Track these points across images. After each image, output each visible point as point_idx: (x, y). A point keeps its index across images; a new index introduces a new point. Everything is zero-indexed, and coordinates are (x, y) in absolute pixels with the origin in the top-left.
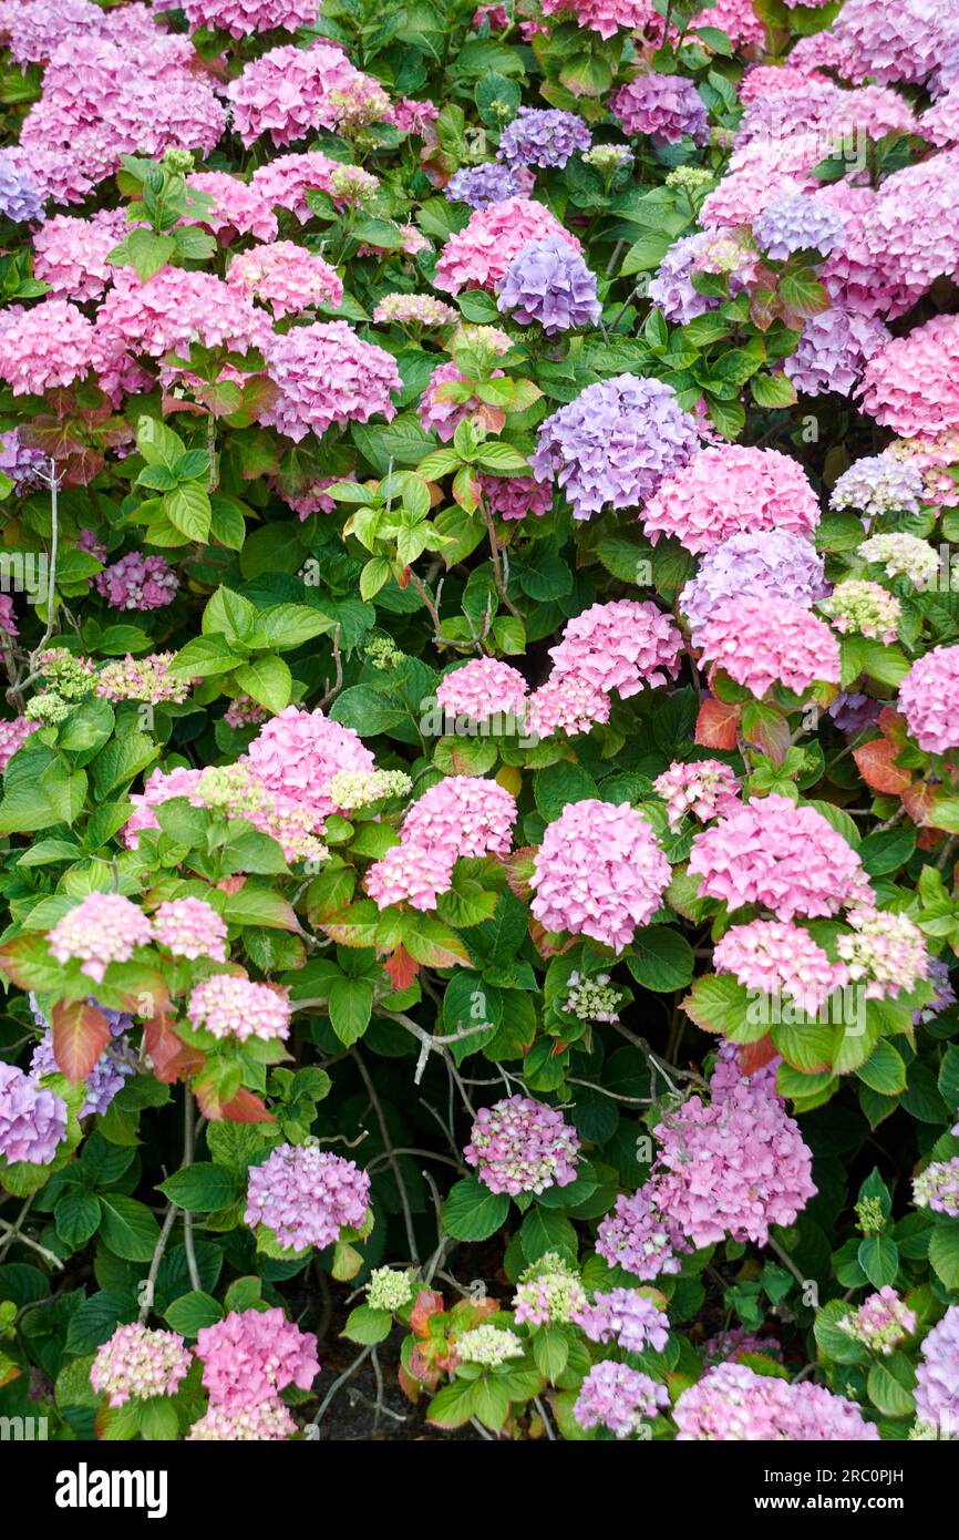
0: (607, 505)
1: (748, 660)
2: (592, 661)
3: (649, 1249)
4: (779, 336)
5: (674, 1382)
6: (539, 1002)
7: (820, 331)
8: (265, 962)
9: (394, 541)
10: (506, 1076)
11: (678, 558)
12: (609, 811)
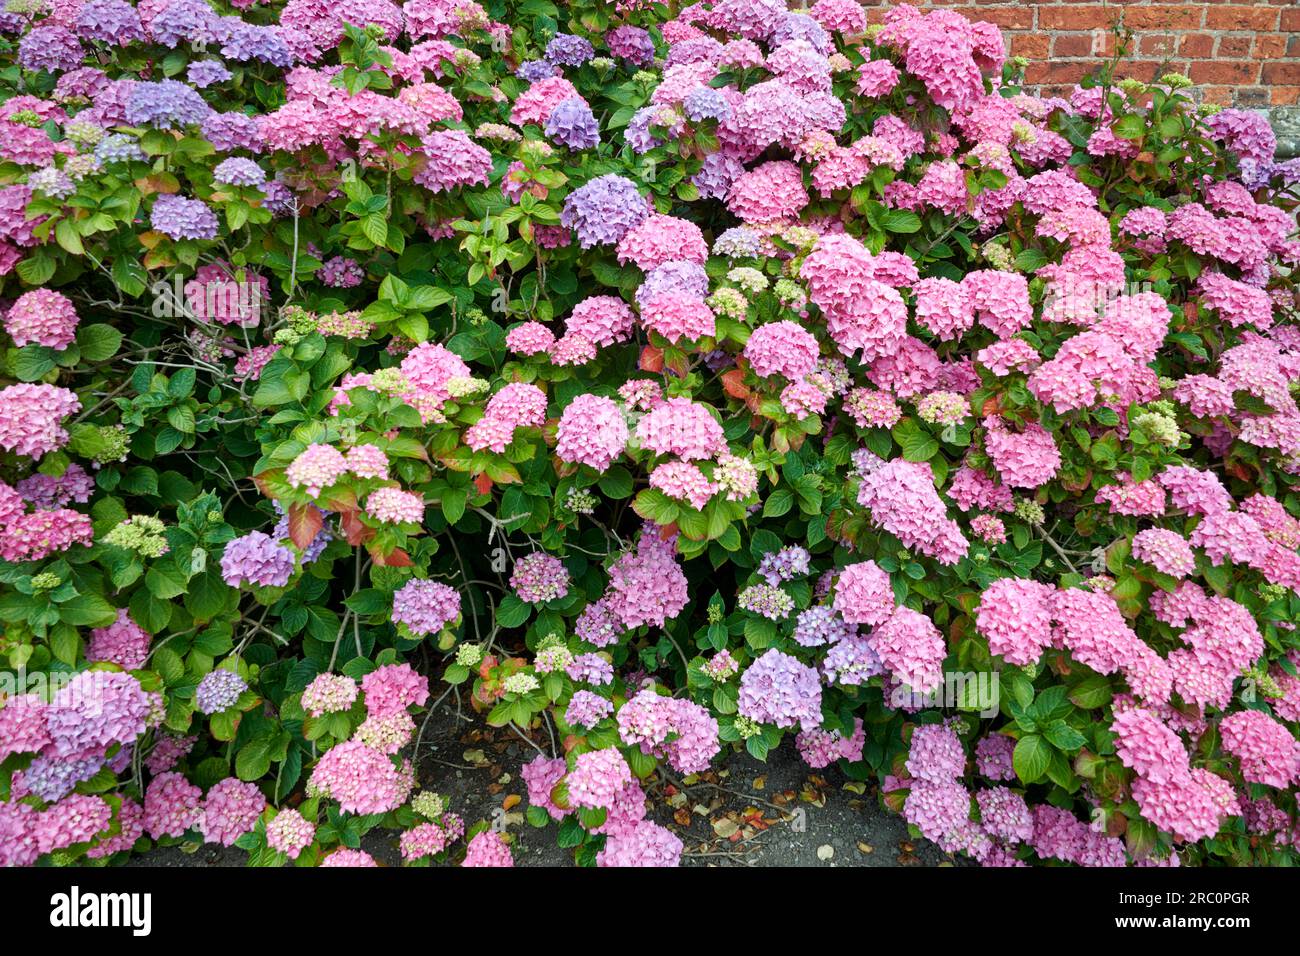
0: (600, 242)
1: (668, 324)
2: (588, 327)
3: (603, 631)
4: (694, 162)
5: (617, 700)
6: (551, 503)
7: (711, 165)
8: (409, 479)
9: (488, 254)
10: (532, 541)
11: (635, 273)
12: (599, 400)
